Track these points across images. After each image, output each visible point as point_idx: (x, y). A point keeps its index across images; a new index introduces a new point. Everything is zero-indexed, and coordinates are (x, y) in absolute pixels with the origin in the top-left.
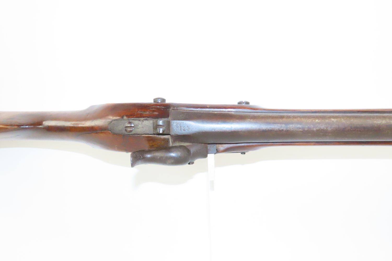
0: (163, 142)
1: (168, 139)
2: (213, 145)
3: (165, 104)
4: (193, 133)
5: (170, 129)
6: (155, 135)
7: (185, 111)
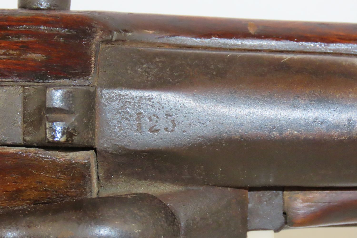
0: (63, 180)
1: (86, 167)
2: (268, 194)
3: (67, 16)
4: (192, 142)
5: (94, 125)
6: (33, 149)
7: (158, 50)
